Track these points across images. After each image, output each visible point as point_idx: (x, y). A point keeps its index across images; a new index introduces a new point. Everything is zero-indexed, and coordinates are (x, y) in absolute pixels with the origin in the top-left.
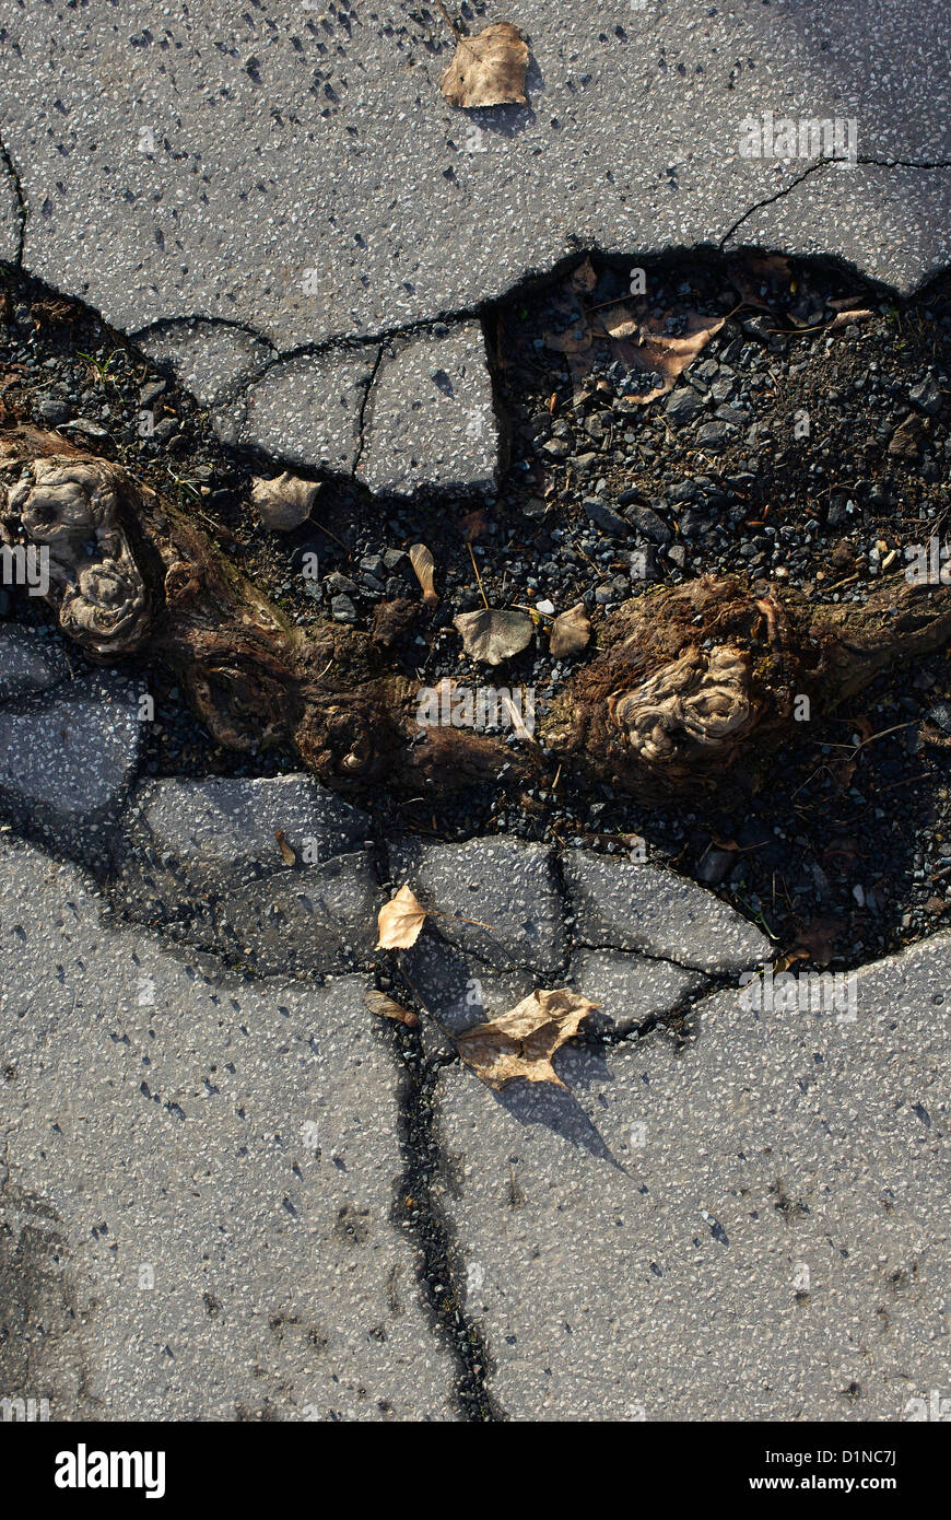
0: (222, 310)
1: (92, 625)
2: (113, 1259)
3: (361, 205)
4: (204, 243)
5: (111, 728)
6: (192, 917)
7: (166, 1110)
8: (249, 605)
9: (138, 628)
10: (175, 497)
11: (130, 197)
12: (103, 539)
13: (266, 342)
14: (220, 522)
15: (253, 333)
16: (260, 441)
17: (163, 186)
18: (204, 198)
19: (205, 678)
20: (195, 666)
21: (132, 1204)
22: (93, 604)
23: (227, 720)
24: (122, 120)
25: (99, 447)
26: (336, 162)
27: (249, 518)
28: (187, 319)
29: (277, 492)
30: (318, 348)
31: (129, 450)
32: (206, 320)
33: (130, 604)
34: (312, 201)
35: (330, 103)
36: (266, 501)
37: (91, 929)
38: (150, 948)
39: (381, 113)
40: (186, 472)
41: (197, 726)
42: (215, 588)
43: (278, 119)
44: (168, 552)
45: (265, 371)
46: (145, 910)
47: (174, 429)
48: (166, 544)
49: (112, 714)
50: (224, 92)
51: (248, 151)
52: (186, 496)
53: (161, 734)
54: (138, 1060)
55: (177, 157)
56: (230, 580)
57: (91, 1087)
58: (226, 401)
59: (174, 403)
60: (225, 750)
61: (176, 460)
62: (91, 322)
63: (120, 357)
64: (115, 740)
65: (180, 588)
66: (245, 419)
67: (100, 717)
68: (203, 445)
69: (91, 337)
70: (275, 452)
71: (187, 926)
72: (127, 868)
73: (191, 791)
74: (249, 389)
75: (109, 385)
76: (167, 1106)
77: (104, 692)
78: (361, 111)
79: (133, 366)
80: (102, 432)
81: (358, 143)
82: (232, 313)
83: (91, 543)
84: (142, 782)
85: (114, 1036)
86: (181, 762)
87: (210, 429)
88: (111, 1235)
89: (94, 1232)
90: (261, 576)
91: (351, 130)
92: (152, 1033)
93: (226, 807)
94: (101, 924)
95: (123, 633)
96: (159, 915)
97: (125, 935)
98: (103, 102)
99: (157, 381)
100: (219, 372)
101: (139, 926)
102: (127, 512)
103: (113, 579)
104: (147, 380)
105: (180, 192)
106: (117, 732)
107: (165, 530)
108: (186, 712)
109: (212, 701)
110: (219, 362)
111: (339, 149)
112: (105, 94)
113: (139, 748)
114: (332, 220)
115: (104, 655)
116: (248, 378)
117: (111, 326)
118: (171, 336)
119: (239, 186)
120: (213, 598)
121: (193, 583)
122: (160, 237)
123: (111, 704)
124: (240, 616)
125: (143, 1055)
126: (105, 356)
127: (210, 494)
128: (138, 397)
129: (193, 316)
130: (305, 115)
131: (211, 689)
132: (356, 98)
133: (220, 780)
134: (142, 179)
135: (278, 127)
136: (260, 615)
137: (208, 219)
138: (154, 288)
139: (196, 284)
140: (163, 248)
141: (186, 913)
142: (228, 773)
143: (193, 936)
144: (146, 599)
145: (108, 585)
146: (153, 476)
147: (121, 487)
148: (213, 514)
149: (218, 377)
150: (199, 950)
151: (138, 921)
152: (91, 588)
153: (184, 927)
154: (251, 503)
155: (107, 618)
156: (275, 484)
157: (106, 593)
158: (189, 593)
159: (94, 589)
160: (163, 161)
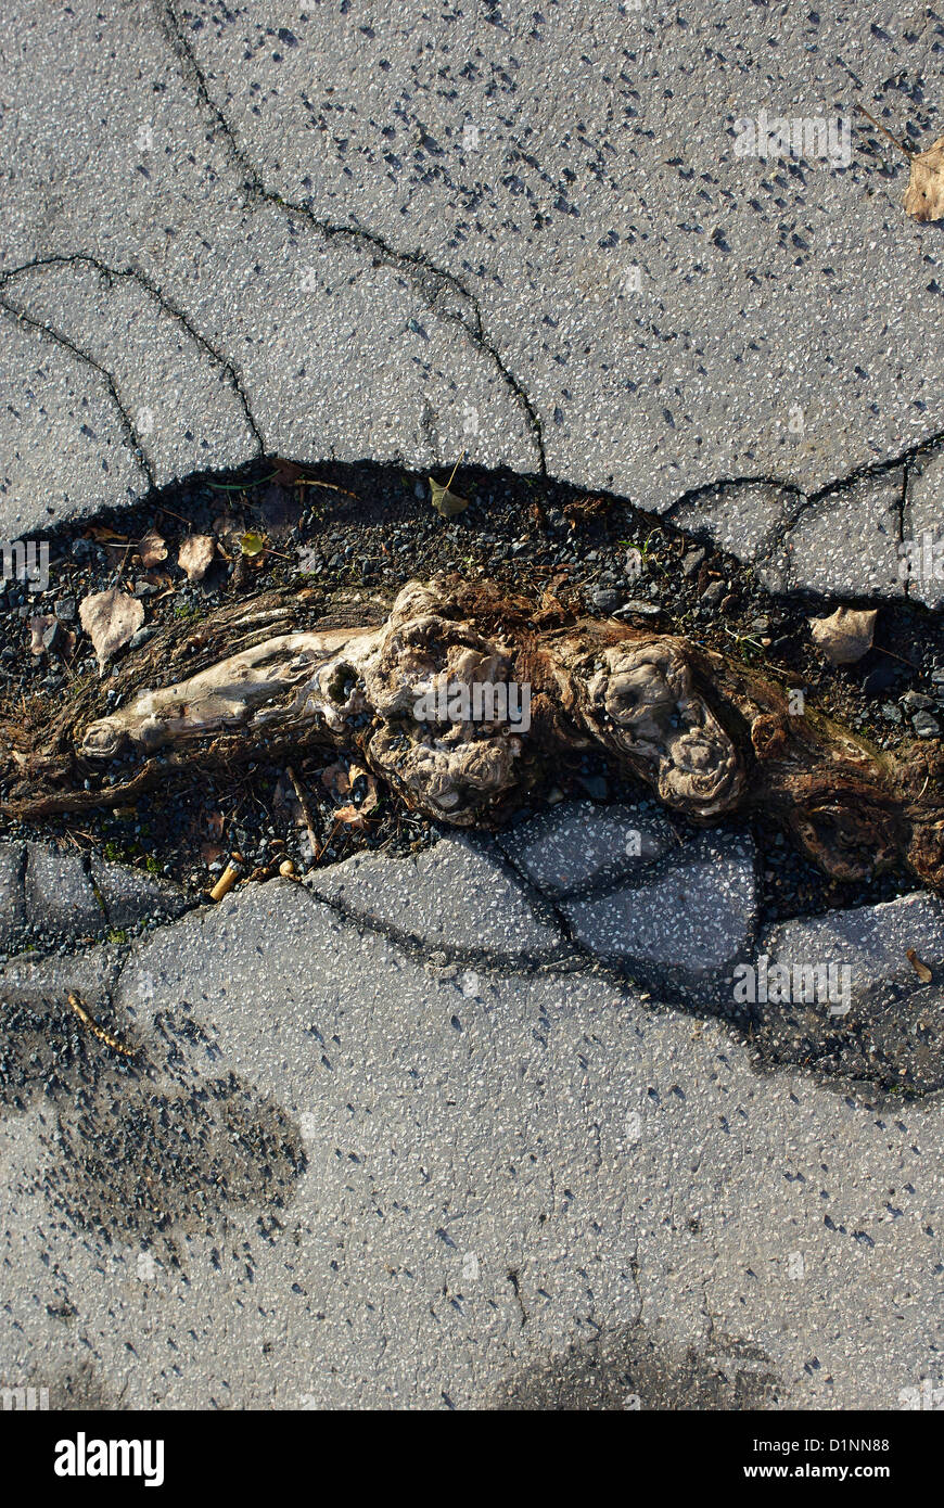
0: (743, 469)
1: (692, 792)
2: (830, 1392)
3: (853, 338)
4: (711, 412)
5: (726, 884)
6: (840, 1049)
7: (853, 1239)
8: (835, 741)
9: (736, 786)
10: (738, 654)
11: (631, 387)
12: (685, 710)
13: (792, 489)
14: (787, 668)
15: (777, 484)
16: (809, 583)
17: (661, 368)
18: (702, 370)
19: (808, 819)
20: (796, 810)
21: (838, 1336)
22: (689, 772)
23: (836, 854)
24: (607, 319)
25: (657, 625)
26: (819, 304)
27: (814, 658)
28: (711, 486)
29: (837, 629)
30: (843, 483)
31: (685, 620)
32: (730, 482)
33: (724, 766)
34: (805, 347)
35: (801, 251)
36: (827, 639)
37: (744, 1077)
38: (805, 1085)
39: (851, 248)
40: (744, 628)
41: (807, 865)
42: (799, 733)
43: (754, 279)
44: (747, 708)
45: (796, 518)
46: (792, 1049)
47: (723, 591)
48: (744, 701)
49: (725, 870)
50: (697, 268)
51: (733, 316)
52: (748, 651)
53: (774, 881)
54: (816, 1195)
55: (667, 339)
56: (811, 722)
57: (775, 1228)
58: (767, 553)
59: (717, 566)
60: (840, 884)
61: (731, 619)
62: (622, 510)
63: (656, 535)
64: (732, 895)
65: (766, 740)
66: (789, 566)
67: (714, 876)
68: (753, 600)
69: (623, 524)
70: (826, 591)
71: (837, 1058)
72: (767, 1013)
73: (816, 929)
74: (786, 536)
75: (651, 564)
76: (855, 1235)
77: (713, 852)
78: (832, 250)
79: (670, 541)
80: (656, 609)
81: (837, 281)
82: (753, 470)
83: (676, 716)
84: (766, 929)
85: (788, 1176)
86: (799, 902)
87: (757, 581)
88: (824, 1369)
89: (806, 1368)
90: (838, 711)
91: (827, 271)
92: (824, 1167)
93: (852, 937)
94: (754, 1071)
95: (722, 794)
96: (808, 1052)
97: (779, 1077)
98: (587, 307)
99: (696, 550)
100: (754, 528)
101: (790, 1066)
102: (702, 680)
103: (703, 745)
104: (686, 551)
105: (677, 371)
106: (733, 886)
107: (740, 689)
108: (794, 855)
109: (819, 840)
110: (751, 519)
111: (820, 292)
112: (587, 299)
113: (757, 898)
114: (828, 359)
115: (707, 817)
116: (782, 527)
117: (642, 510)
118: (700, 505)
119: (731, 351)
120: (800, 741)
121: (778, 733)
122: (668, 416)
123: (722, 861)
124: (830, 754)
125: (820, 1189)
126: (642, 538)
127: (771, 645)
128: (682, 569)
129: (717, 482)
130: (778, 268)
131: (815, 828)
132: (824, 240)
133: (842, 912)
134: (639, 367)
135: (756, 286)
136: (848, 748)
137: (709, 389)
138: (674, 465)
139: (712, 451)
140: (673, 426)
141: (834, 1046)
142: (848, 905)
143: (845, 1066)
144: (738, 757)
145: (698, 753)
146: (713, 639)
147: (691, 658)
148: (778, 662)
149: (754, 533)
150: (854, 1079)
151: (788, 1062)
152: (683, 758)
153: (835, 1059)
154: (813, 644)
155: (705, 783)
156: (832, 621)
157: (700, 760)
158: (776, 743)
159: (687, 759)
160: (655, 346)
